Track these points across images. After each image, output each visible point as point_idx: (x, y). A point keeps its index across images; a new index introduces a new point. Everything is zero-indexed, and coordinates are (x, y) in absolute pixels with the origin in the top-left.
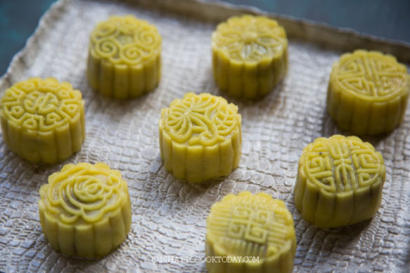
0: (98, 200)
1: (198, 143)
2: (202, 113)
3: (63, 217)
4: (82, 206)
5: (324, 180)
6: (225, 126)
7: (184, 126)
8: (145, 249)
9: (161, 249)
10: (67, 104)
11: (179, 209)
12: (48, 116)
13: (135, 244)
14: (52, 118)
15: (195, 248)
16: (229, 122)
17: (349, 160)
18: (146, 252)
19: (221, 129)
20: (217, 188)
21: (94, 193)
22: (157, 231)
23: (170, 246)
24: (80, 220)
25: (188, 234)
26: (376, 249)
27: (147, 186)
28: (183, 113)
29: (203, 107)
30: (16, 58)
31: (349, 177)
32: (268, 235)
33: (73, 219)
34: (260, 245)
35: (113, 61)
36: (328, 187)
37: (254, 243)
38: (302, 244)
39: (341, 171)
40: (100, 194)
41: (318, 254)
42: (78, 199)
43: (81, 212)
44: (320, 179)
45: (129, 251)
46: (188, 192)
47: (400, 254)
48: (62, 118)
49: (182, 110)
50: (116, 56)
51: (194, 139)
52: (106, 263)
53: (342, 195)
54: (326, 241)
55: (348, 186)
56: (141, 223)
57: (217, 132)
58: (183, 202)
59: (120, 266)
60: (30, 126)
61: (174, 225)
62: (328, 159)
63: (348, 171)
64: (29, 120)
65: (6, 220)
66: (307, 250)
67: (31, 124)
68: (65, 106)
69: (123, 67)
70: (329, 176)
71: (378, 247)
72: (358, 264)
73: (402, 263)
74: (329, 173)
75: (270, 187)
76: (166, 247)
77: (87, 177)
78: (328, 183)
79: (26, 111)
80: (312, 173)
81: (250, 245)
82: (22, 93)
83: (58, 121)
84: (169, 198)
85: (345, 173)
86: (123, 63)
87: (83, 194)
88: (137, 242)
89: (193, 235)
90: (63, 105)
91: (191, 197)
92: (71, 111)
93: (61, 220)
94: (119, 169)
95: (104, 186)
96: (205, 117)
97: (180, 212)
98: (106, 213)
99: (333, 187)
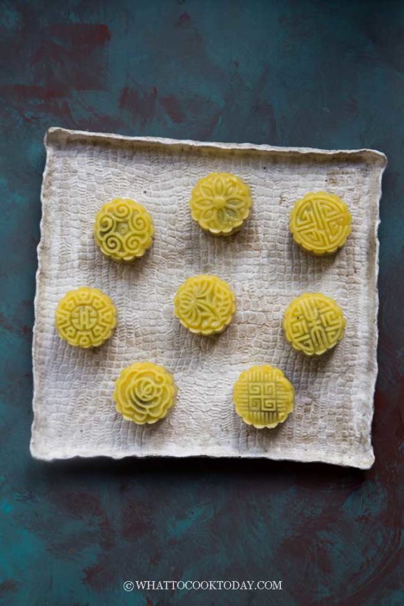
0: (156, 399)
1: (208, 328)
2: (204, 298)
3: (136, 416)
4: (147, 407)
5: (305, 343)
6: (224, 308)
7: (194, 315)
8: (191, 402)
9: (201, 398)
10: (103, 313)
11: (204, 360)
12: (94, 330)
13: (183, 399)
14: (98, 330)
15: (225, 393)
16: (226, 302)
17: (319, 322)
18: (192, 404)
19: (222, 311)
20: (226, 335)
21: (151, 394)
22: (195, 384)
23: (207, 395)
24: (149, 417)
25: (216, 382)
26: (346, 363)
27: (177, 345)
28: (190, 301)
29: (202, 293)
30: (38, 249)
31: (321, 336)
32: (277, 404)
33: (144, 418)
34: (273, 412)
35: (121, 254)
36: (307, 349)
37: (269, 412)
38: (296, 371)
39: (315, 333)
40: (155, 395)
41: (308, 377)
42: (141, 402)
43: (148, 412)
44: (302, 342)
45: (181, 406)
46: (206, 343)
47: (363, 363)
48: (105, 327)
49: (188, 298)
50: (122, 250)
51: (205, 324)
52: (169, 421)
53: (319, 353)
54: (312, 364)
55: (322, 346)
56: (182, 381)
57: (220, 314)
58: (205, 353)
59: (180, 421)
60: (84, 343)
61: (205, 376)
62: (304, 323)
63: (320, 331)
64: (82, 339)
65: (90, 400)
66: (301, 375)
67: (85, 341)
68: (103, 317)
69: (130, 258)
70: (307, 339)
71: (347, 360)
72: (336, 378)
73: (365, 370)
74: (307, 337)
75: (264, 324)
76: (204, 396)
77: (141, 379)
78: (307, 345)
79: (77, 330)
80: (296, 338)
81: (267, 414)
82: (68, 313)
83: (103, 331)
84: (195, 352)
85: (318, 336)
86: (129, 255)
87: (144, 397)
88: (185, 397)
89: (221, 382)
90: (101, 317)
91: (210, 347)
92: (108, 320)
93: (136, 420)
94: (151, 333)
95: (156, 386)
96: (207, 302)
97: (206, 363)
98: (164, 408)
99: (312, 348)
